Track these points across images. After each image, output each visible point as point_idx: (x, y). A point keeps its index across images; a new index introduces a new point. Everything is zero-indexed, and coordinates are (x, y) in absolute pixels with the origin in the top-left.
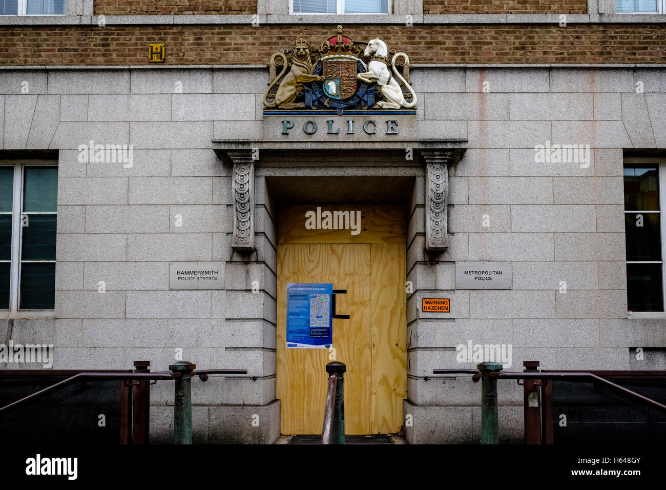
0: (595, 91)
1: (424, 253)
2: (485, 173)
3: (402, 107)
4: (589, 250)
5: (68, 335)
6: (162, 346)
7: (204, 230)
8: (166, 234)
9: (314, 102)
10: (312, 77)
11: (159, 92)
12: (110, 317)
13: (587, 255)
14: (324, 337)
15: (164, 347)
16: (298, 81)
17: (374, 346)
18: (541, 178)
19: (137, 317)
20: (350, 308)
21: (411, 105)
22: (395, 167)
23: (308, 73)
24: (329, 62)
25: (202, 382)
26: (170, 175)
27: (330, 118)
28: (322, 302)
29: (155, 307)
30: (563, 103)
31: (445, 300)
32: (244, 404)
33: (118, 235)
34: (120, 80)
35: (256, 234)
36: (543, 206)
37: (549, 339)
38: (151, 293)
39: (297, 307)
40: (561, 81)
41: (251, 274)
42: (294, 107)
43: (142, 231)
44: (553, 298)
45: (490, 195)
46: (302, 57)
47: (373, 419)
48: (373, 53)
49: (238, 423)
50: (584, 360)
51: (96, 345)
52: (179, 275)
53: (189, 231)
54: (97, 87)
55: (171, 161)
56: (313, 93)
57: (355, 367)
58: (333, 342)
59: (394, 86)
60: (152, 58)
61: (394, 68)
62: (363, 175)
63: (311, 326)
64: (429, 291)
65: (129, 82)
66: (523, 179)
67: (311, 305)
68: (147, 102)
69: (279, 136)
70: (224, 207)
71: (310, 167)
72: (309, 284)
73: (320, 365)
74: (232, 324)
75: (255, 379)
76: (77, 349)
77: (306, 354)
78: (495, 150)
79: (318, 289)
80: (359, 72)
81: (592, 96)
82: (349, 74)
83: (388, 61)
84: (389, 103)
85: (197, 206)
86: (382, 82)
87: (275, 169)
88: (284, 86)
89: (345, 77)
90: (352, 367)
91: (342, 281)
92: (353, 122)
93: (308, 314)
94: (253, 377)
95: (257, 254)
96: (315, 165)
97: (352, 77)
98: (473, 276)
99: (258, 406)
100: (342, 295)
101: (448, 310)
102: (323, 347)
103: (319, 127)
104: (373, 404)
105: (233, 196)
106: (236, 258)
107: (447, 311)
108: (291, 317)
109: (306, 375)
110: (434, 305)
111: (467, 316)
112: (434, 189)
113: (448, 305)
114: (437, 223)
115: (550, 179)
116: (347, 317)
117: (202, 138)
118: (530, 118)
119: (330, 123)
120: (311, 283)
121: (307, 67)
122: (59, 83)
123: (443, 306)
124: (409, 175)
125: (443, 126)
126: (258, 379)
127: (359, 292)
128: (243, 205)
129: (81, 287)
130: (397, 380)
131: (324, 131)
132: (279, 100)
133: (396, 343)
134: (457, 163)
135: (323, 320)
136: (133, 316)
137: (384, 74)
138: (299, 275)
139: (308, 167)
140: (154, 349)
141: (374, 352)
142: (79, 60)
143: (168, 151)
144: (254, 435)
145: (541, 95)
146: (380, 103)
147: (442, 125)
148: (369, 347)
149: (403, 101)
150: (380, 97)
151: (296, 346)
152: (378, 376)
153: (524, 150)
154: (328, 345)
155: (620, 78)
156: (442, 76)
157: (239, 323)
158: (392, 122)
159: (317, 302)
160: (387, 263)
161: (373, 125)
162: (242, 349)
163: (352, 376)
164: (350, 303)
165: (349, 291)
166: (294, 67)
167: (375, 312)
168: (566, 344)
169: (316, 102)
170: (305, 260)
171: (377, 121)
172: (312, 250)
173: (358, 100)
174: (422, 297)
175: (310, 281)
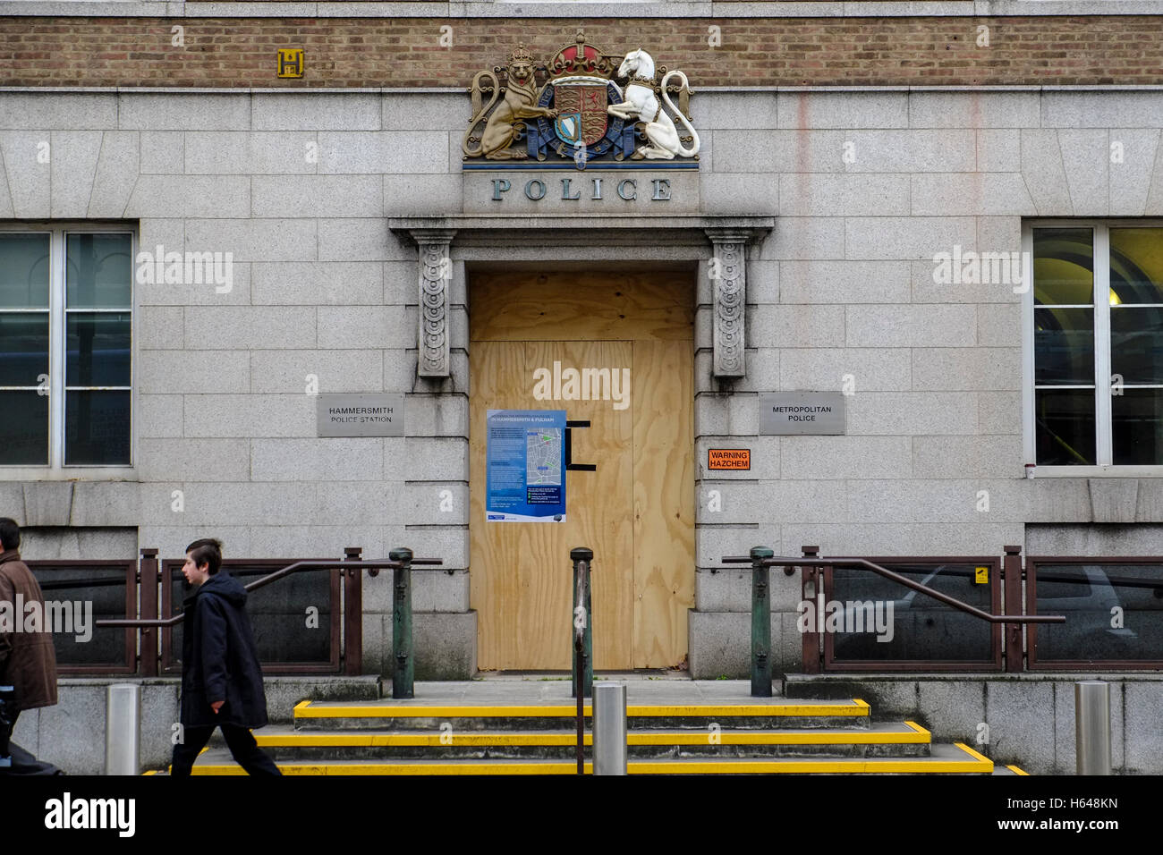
0: (979, 126)
1: (711, 379)
2: (805, 255)
3: (678, 157)
4: (965, 374)
5: (161, 507)
6: (308, 523)
7: (371, 344)
8: (312, 352)
9: (541, 148)
10: (538, 112)
11: (298, 128)
12: (227, 479)
13: (963, 382)
14: (551, 502)
15: (311, 526)
16: (517, 116)
17: (638, 517)
18: (893, 263)
19: (267, 480)
20: (597, 453)
21: (691, 153)
22: (668, 246)
23: (531, 104)
24: (565, 86)
25: (370, 578)
26: (315, 260)
27: (566, 175)
28: (547, 443)
29: (297, 463)
30: (930, 144)
31: (742, 452)
32: (435, 611)
33: (236, 353)
34: (235, 109)
35: (452, 350)
36: (895, 307)
37: (902, 510)
38: (290, 442)
39: (504, 451)
40: (927, 110)
41: (444, 413)
42: (509, 157)
43: (273, 346)
44: (908, 447)
45: (813, 290)
46: (522, 80)
47: (636, 642)
48: (632, 72)
49: (427, 640)
50: (955, 542)
51: (205, 523)
52: (332, 415)
53: (347, 347)
54: (198, 118)
55: (317, 237)
56: (540, 134)
57: (605, 555)
58: (567, 511)
59: (664, 123)
60: (283, 72)
61: (665, 96)
62: (617, 258)
63: (528, 484)
64: (718, 438)
65: (249, 112)
66: (864, 264)
67: (528, 447)
68: (278, 145)
69: (487, 203)
70: (401, 310)
71: (534, 247)
72: (525, 411)
73: (546, 550)
74: (415, 489)
75: (451, 572)
76: (175, 529)
77: (521, 531)
78: (822, 220)
79: (541, 420)
80: (610, 102)
81: (974, 134)
82: (594, 106)
83: (655, 84)
84: (657, 151)
85: (359, 307)
86: (646, 116)
87: (481, 249)
88: (494, 124)
89: (589, 110)
90: (600, 554)
91: (582, 406)
92: (601, 181)
93: (523, 464)
94: (449, 570)
95: (453, 381)
96: (542, 243)
97: (599, 110)
98: (786, 414)
99: (458, 613)
100: (583, 430)
101: (747, 466)
102: (550, 519)
103: (549, 188)
104: (637, 618)
105: (420, 298)
106: (421, 387)
107: (746, 468)
108: (493, 467)
109: (520, 567)
110: (726, 459)
111: (776, 475)
112: (723, 288)
113: (747, 459)
114: (729, 337)
115: (907, 264)
116: (592, 468)
117: (366, 201)
118: (877, 169)
119: (566, 183)
120: (528, 409)
121: (530, 95)
122: (137, 113)
123: (740, 460)
124: (688, 259)
125: (741, 182)
126: (455, 572)
127: (613, 425)
128: (434, 311)
129: (179, 433)
130: (678, 576)
131: (558, 195)
132: (487, 146)
133: (677, 512)
134: (763, 240)
135: (550, 473)
136: (262, 478)
137: (649, 105)
138: (508, 395)
139: (531, 247)
140: (296, 528)
141: (638, 528)
142: (166, 74)
143: (313, 222)
144: (451, 656)
145: (895, 132)
146: (643, 150)
147: (739, 180)
148: (628, 519)
149: (678, 148)
150: (644, 140)
151: (503, 518)
152: (644, 569)
153: (867, 219)
154: (558, 516)
155: (1020, 104)
156: (740, 103)
157: (425, 488)
158: (661, 182)
159: (538, 441)
160: (661, 372)
161: (632, 186)
162: (432, 527)
163: (600, 568)
164: (595, 443)
165: (595, 422)
166: (509, 95)
167: (640, 458)
168: (928, 519)
169: (545, 149)
170: (517, 370)
171: (639, 180)
172: (529, 352)
173: (609, 145)
174: (708, 447)
175: (528, 405)
